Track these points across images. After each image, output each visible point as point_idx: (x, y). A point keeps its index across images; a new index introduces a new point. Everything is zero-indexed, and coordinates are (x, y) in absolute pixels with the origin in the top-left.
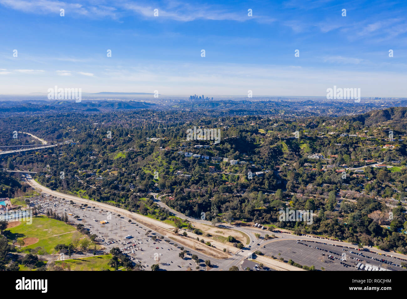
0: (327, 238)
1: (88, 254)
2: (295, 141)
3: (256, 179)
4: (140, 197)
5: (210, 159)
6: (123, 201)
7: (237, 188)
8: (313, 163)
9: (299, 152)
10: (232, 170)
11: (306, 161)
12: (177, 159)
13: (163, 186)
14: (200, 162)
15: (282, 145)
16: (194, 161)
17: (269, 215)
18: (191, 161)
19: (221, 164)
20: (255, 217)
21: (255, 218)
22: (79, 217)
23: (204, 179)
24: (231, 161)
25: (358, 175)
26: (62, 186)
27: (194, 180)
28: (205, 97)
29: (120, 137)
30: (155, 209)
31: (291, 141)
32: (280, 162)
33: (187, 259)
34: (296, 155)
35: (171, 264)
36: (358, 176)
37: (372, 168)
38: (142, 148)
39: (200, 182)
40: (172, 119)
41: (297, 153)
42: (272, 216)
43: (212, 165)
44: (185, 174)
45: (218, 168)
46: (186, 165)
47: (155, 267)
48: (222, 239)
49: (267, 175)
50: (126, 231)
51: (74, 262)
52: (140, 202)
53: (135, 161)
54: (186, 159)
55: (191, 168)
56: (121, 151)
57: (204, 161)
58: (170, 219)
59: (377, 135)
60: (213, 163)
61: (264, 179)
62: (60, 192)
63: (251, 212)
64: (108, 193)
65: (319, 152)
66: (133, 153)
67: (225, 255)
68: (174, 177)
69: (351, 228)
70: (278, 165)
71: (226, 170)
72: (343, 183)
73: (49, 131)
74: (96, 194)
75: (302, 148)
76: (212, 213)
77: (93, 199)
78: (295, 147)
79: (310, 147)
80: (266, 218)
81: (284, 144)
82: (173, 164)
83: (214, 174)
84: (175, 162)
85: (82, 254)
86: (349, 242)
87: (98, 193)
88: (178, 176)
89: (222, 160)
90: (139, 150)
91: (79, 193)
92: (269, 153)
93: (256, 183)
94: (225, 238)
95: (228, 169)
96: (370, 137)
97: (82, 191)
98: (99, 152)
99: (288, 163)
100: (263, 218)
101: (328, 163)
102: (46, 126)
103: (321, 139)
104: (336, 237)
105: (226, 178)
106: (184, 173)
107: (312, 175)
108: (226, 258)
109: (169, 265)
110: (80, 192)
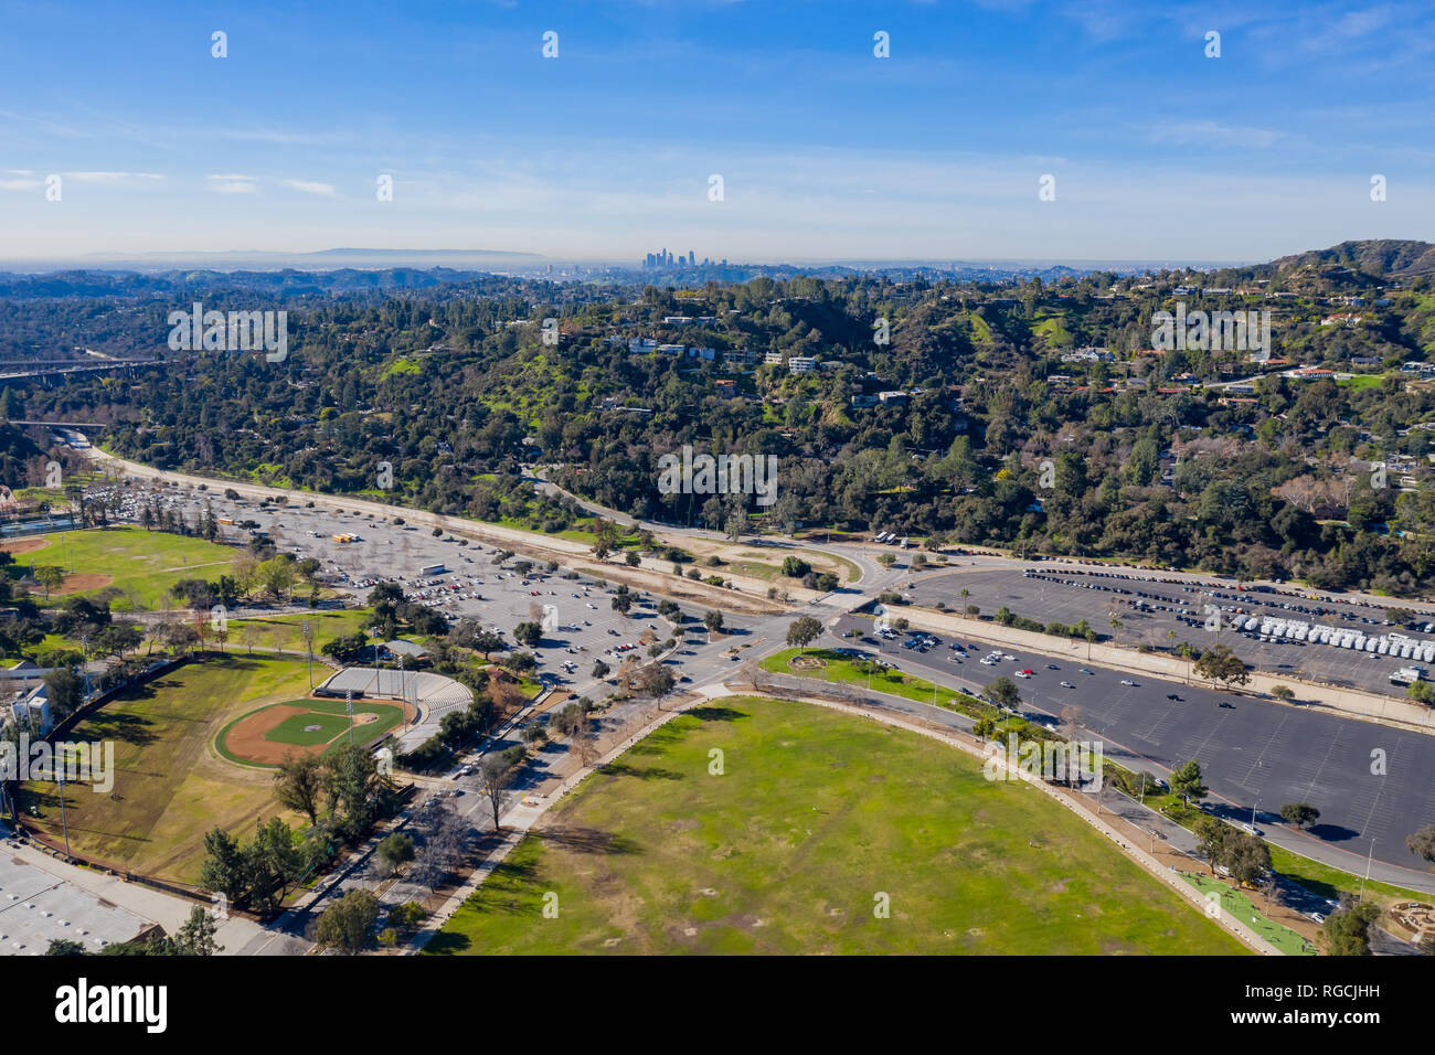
0: (1126, 565)
1: (288, 609)
2: (1014, 312)
3: (882, 414)
4: (472, 473)
5: (719, 359)
6: (414, 488)
7: (813, 440)
8: (1078, 374)
9: (1029, 345)
10: (797, 390)
11: (1053, 368)
12: (601, 360)
13: (554, 439)
14: (685, 366)
15: (969, 323)
16: (663, 364)
17: (926, 507)
18: (650, 366)
19: (758, 373)
20: (876, 515)
21: (877, 518)
22: (258, 526)
23: (699, 420)
24: (792, 362)
25: (1233, 399)
26: (198, 456)
27: (664, 421)
28: (699, 261)
29: (401, 328)
30: (526, 500)
31: (1000, 311)
32: (962, 375)
33: (638, 616)
34: (1018, 351)
35: (585, 628)
36: (1234, 405)
37: (1285, 380)
38: (476, 343)
39: (685, 428)
40: (583, 299)
41: (1022, 348)
42: (936, 510)
43: (725, 375)
44: (630, 405)
45: (746, 386)
46: (635, 378)
47: (526, 628)
48: (765, 572)
49: (918, 402)
50: (424, 557)
51: (241, 627)
52: (472, 487)
53: (454, 382)
54: (633, 360)
55: (653, 388)
56: (404, 354)
57: (698, 365)
58: (581, 528)
59: (1300, 287)
60: (731, 370)
61: (906, 412)
62: (189, 472)
63: (864, 502)
64: (359, 465)
65: (1100, 343)
66: (447, 358)
67: (773, 606)
68: (592, 416)
69: (1210, 530)
70: (957, 383)
71: (775, 393)
72: (1182, 423)
73: (150, 337)
74: (319, 470)
75: (1039, 334)
76: (728, 506)
77: (307, 488)
78: (1014, 329)
79: (1067, 329)
80: (916, 517)
81: (976, 320)
82: (588, 378)
83: (733, 400)
84: (596, 369)
85: (271, 608)
86: (1204, 569)
87: (325, 466)
88: (605, 413)
89: (760, 361)
90: (467, 349)
91: (257, 476)
92: (924, 346)
93: (879, 425)
94: (775, 569)
95: (782, 388)
96: (1276, 294)
97: (268, 467)
98: (327, 366)
99: (991, 378)
100: (907, 517)
101: (1130, 374)
102: (137, 322)
103: (1106, 305)
104: (1158, 562)
105: (775, 413)
106: (628, 400)
107: (1075, 403)
108: (779, 614)
109: (578, 629)
110: (260, 472)
